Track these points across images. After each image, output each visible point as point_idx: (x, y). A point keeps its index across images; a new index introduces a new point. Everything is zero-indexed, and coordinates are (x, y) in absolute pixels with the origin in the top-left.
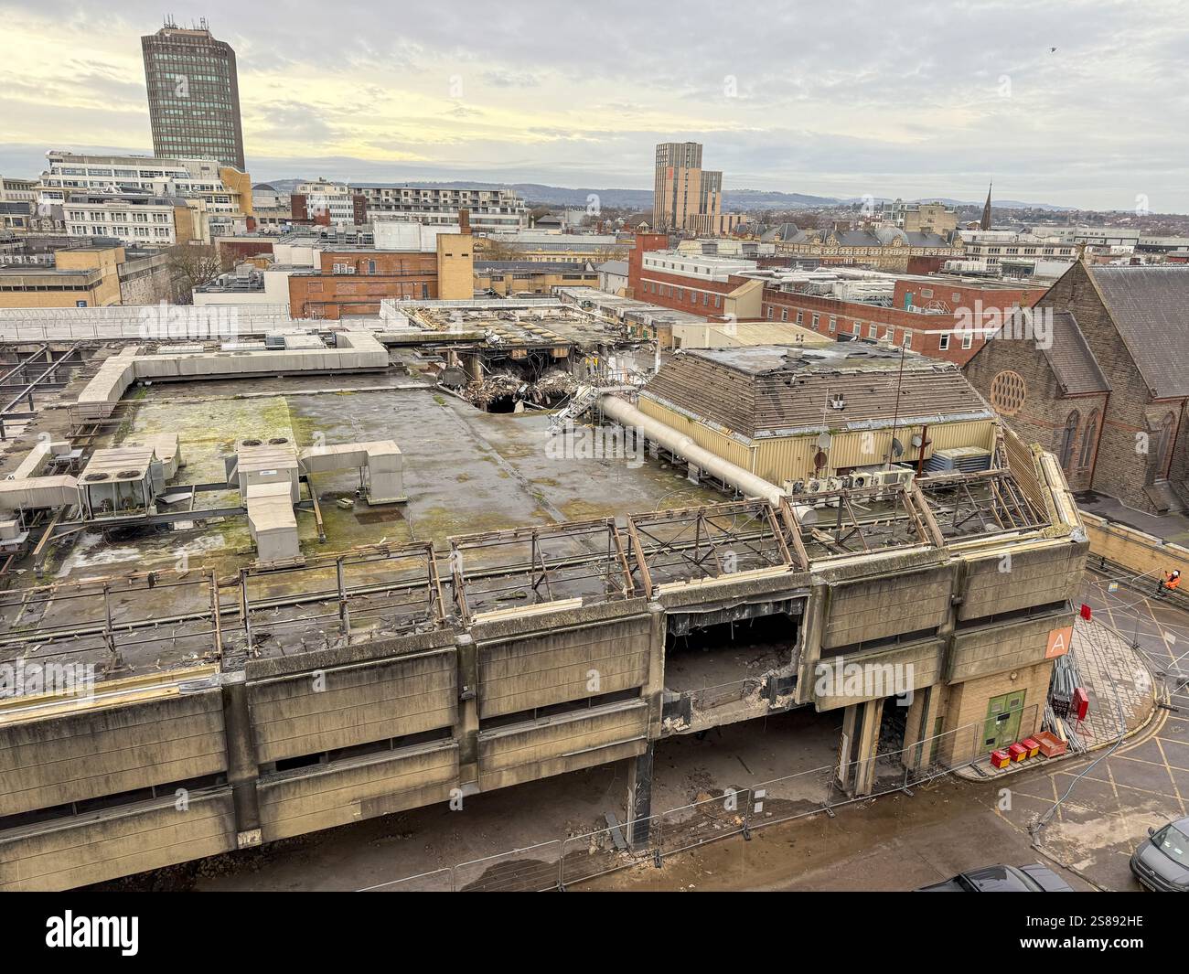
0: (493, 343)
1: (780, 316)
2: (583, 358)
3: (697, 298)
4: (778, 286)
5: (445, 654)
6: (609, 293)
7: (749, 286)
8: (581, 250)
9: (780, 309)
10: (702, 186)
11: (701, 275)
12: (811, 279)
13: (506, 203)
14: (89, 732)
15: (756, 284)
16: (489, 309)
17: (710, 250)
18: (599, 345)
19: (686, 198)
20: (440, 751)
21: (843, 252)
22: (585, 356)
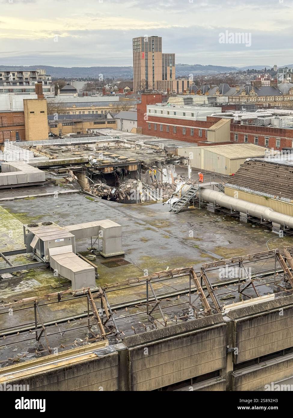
0: (93, 165)
1: (243, 140)
2: (148, 170)
3: (186, 132)
4: (239, 122)
5: (221, 326)
6: (124, 131)
7: (221, 123)
8: (100, 106)
9: (243, 135)
10: (163, 63)
11: (188, 117)
12: (258, 117)
13: (40, 78)
14: (56, 381)
15: (226, 121)
16: (72, 144)
17: (188, 102)
18: (156, 162)
19: (153, 71)
20: (217, 383)
21: (260, 100)
22: (148, 169)
